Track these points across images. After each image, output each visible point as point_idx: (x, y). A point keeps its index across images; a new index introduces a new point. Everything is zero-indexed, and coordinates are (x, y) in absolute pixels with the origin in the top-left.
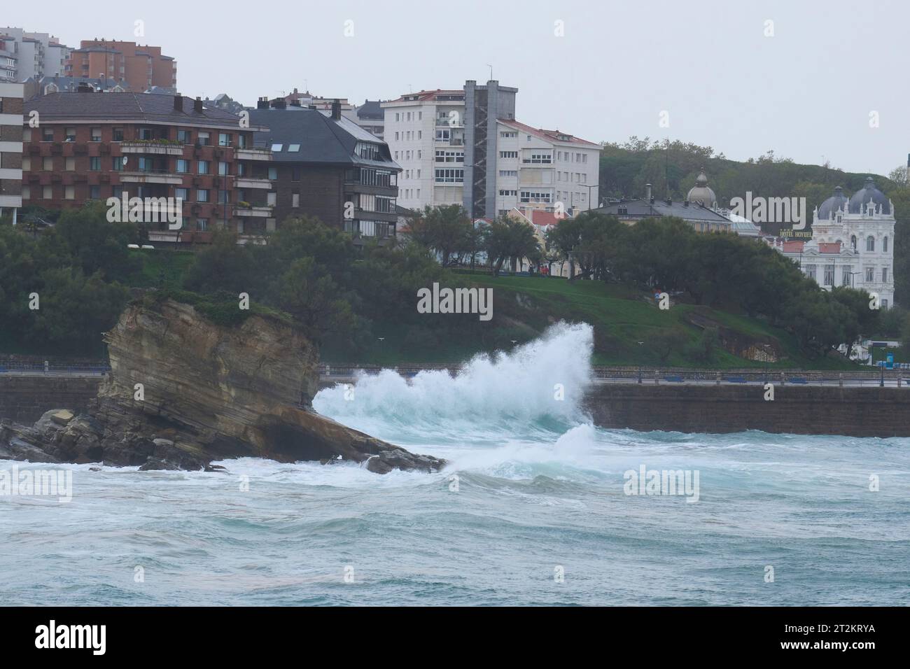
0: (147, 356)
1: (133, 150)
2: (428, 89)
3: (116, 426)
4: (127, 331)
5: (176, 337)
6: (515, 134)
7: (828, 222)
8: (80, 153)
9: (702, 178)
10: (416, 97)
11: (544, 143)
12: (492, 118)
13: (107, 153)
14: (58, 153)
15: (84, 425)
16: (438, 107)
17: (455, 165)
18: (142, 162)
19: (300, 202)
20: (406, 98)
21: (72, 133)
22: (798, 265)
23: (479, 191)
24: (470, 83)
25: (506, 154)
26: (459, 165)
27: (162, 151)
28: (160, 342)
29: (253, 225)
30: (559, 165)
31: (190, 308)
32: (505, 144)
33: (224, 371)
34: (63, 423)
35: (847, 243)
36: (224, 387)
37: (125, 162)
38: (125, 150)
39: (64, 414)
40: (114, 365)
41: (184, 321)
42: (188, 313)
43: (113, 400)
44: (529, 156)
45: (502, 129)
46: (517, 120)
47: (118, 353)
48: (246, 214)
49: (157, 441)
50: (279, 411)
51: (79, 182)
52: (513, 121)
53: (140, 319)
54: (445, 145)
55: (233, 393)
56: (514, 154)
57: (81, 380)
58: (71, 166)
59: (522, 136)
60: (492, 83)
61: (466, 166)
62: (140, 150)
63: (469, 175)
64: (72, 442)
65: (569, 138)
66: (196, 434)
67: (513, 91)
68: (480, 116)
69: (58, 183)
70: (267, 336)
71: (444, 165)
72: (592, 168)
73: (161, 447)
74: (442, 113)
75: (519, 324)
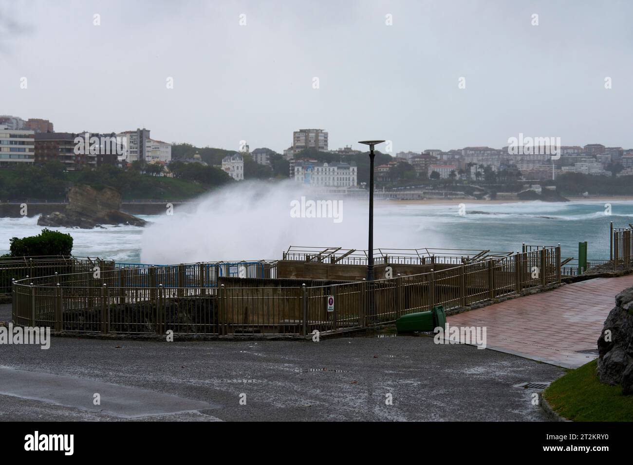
0: (78, 198)
1: (62, 147)
2: (127, 131)
3: (71, 216)
4: (73, 192)
5: (86, 193)
6: (150, 142)
7: (226, 163)
8: (48, 148)
9: (197, 152)
10: (124, 133)
11: (158, 144)
12: (144, 138)
13: (55, 148)
14: (42, 148)
15: (64, 215)
16: (131, 135)
17: (135, 150)
18: (64, 150)
19: (103, 159)
20: (122, 133)
21: (46, 143)
22: (228, 173)
23: (141, 156)
24: (138, 129)
25: (148, 147)
26: (136, 150)
27: (69, 147)
28: (81, 194)
29: (92, 165)
30: (162, 149)
31: (89, 186)
32: (147, 144)
33: (98, 202)
34: (57, 215)
35: (231, 168)
36: (99, 206)
37: (60, 150)
38: (60, 147)
39: (58, 213)
40: (70, 200)
41: (88, 189)
42: (89, 187)
43: (70, 209)
44: (154, 147)
45: (146, 141)
46: (150, 138)
47: (71, 198)
48: (90, 163)
49: (83, 219)
50: (113, 211)
51: (48, 156)
52: (149, 138)
53: (77, 189)
54: (132, 145)
55: (101, 207)
56: (150, 147)
57: (55, 205)
58: (46, 151)
59: (152, 142)
60: (144, 129)
61: (138, 150)
62: (64, 147)
63: (139, 152)
64: (61, 220)
65: (164, 143)
66: (91, 217)
67: (149, 131)
68: (141, 137)
69: (42, 156)
70: (109, 193)
71: (132, 150)
72: (169, 150)
73: (84, 221)
74: (131, 136)
75: (162, 189)
